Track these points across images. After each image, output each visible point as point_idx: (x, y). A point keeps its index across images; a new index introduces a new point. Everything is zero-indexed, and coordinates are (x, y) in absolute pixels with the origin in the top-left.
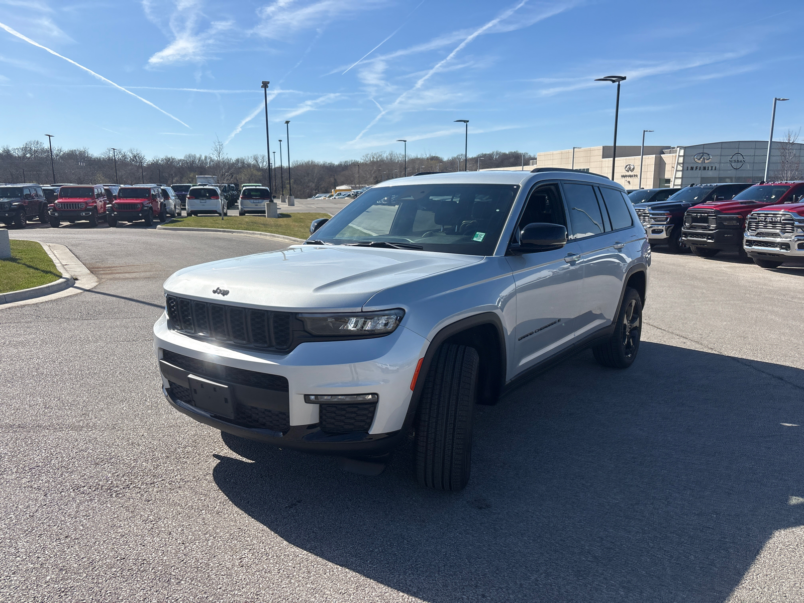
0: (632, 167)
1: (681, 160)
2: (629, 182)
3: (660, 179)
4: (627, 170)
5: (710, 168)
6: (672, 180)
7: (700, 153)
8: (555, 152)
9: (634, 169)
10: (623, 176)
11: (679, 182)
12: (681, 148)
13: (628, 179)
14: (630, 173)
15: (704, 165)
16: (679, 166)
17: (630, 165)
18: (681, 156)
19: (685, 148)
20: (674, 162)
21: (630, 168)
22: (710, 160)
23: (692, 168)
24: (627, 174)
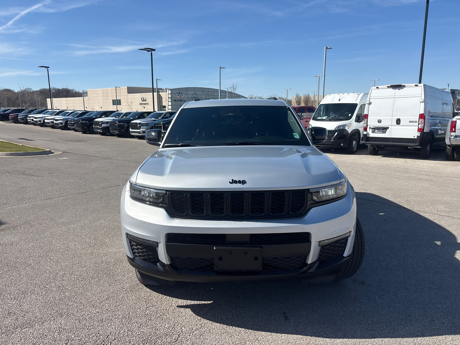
0: (145, 99)
1: (170, 96)
2: (144, 107)
3: (160, 106)
4: (142, 101)
5: (183, 101)
6: (167, 106)
7: (178, 93)
8: (98, 89)
9: (146, 100)
10: (141, 104)
11: (170, 107)
12: (169, 90)
13: (144, 106)
14: (144, 102)
15: (181, 99)
16: (169, 99)
17: (143, 98)
18: (170, 94)
19: (171, 90)
20: (166, 97)
21: (144, 100)
22: (183, 96)
23: (175, 100)
24: (143, 103)
